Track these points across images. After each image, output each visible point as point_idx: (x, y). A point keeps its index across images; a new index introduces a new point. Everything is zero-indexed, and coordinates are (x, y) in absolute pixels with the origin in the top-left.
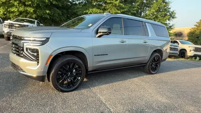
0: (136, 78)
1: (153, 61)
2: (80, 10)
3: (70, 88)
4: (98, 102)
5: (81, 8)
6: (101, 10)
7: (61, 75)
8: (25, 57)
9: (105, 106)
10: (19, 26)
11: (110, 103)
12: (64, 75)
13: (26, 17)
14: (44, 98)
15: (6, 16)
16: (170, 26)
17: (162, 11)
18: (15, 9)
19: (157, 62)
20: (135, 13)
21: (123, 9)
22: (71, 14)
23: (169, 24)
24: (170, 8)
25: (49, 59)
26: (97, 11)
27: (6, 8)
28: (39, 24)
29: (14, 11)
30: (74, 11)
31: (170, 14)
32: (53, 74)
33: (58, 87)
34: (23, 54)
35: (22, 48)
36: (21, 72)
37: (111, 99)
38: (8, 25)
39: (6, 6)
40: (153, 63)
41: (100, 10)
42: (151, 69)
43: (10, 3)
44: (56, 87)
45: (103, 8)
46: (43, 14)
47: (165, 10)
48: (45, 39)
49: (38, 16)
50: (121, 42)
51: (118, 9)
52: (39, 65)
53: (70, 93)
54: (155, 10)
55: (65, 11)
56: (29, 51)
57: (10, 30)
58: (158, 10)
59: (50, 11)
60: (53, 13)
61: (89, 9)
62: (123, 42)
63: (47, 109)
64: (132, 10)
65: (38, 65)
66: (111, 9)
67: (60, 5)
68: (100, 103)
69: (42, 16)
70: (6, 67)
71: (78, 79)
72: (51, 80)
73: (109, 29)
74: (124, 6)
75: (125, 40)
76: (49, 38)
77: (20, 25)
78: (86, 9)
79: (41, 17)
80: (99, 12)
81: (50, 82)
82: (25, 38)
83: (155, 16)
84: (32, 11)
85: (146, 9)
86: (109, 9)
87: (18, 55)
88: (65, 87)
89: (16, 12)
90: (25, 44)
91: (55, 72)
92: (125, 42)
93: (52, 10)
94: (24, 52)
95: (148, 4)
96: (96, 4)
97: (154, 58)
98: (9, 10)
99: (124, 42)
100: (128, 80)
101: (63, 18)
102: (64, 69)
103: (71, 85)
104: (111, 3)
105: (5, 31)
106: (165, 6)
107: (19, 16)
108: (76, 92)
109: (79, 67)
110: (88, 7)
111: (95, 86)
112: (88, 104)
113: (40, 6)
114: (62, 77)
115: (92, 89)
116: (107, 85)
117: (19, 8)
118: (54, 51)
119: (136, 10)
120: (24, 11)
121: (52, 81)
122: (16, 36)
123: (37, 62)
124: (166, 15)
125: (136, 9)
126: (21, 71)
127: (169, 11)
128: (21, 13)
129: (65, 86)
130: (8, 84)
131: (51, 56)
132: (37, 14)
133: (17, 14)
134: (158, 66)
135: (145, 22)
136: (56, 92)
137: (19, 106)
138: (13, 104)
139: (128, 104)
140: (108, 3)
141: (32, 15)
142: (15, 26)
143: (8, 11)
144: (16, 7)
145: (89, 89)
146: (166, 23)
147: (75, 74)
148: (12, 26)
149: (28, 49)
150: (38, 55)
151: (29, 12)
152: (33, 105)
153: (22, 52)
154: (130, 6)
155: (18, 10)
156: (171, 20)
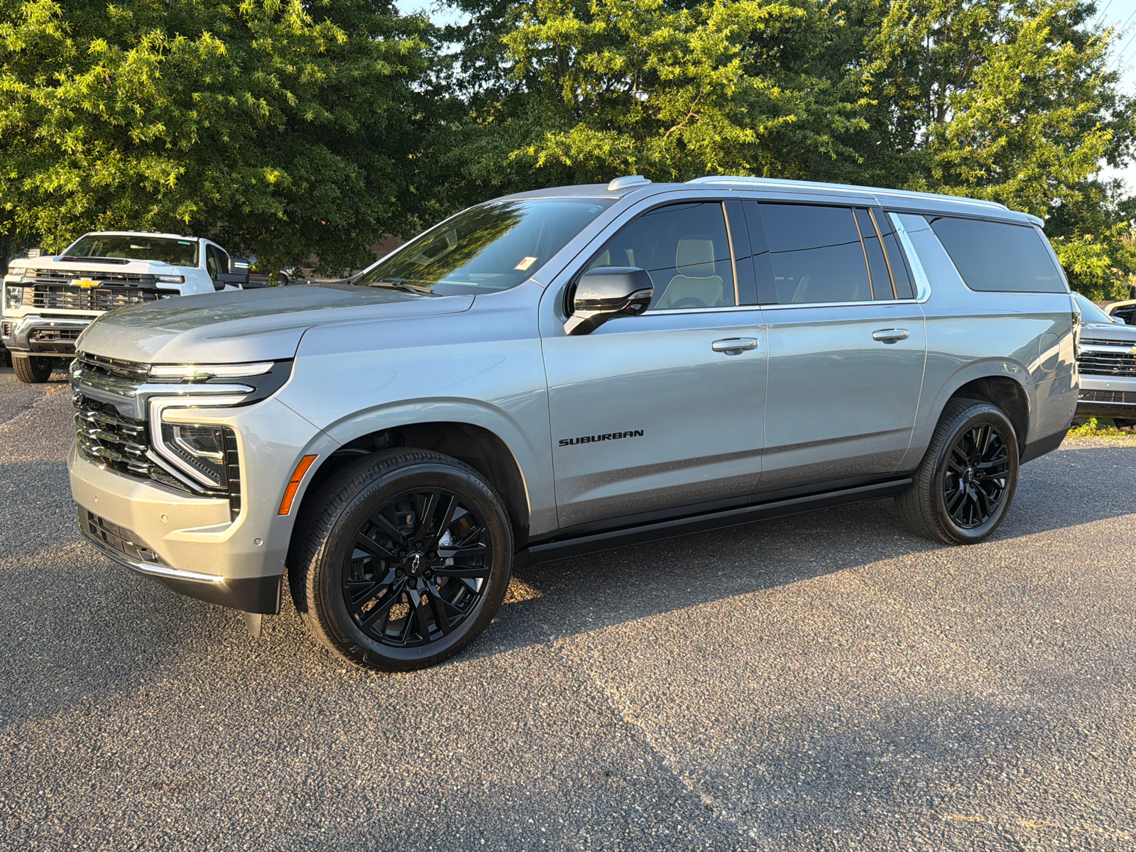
0: (847, 573)
1: (963, 454)
2: (482, 150)
3: (427, 641)
4: (592, 715)
5: (491, 132)
6: (620, 132)
7: (369, 568)
8: (159, 477)
9: (633, 736)
10: (96, 283)
11: (662, 723)
12: (388, 567)
13: (135, 220)
14: (276, 708)
15: (14, 226)
16: (1124, 198)
17: (1060, 102)
18: (68, 181)
19: (989, 465)
20: (860, 131)
21: (774, 111)
22: (429, 177)
23: (1117, 185)
24: (1113, 77)
25: (293, 481)
26: (594, 142)
27: (13, 175)
28: (224, 265)
29: (60, 187)
30: (442, 159)
31: (1115, 114)
32: (322, 565)
33: (355, 641)
34: (147, 460)
35: (140, 428)
36: (141, 566)
37: (673, 700)
38: (29, 285)
39: (11, 163)
40: (961, 468)
41: (614, 133)
42: (952, 512)
43: (31, 141)
44: (345, 641)
45: (633, 118)
46: (244, 193)
47: (1080, 90)
48: (266, 367)
49: (212, 210)
50: (724, 350)
51: (737, 121)
52: (240, 519)
53: (425, 674)
54: (1000, 99)
55: (382, 161)
56: (178, 439)
57: (43, 316)
58: (1022, 95)
59: (286, 169)
60: (305, 185)
61: (540, 137)
62: (737, 351)
63: (297, 763)
64: (840, 113)
65: (234, 516)
66: (692, 121)
67: (353, 127)
68: (605, 721)
69: (237, 206)
70: (42, 545)
71: (470, 591)
72: (311, 602)
73: (638, 280)
74: (776, 90)
75: (746, 335)
76: (292, 360)
77: (102, 276)
78: (526, 138)
79: (234, 213)
80: (607, 148)
81: (306, 611)
82: (156, 371)
83: (1003, 141)
84: (172, 180)
85: (940, 95)
86: (673, 123)
87: (121, 468)
88: (399, 638)
89: (71, 194)
90: (156, 404)
91: (330, 553)
92: (752, 347)
93: (299, 160)
94: (153, 450)
95: (948, 59)
96: (587, 99)
97: (968, 438)
98: (27, 185)
99: (745, 349)
100: (793, 586)
101: (374, 210)
102: (384, 535)
103: (432, 627)
104: (684, 81)
105: (14, 322)
106: (1073, 66)
107: (90, 216)
108: (462, 666)
109: (473, 517)
110: (538, 122)
111: (576, 630)
112: (528, 733)
113: (225, 146)
114: (379, 578)
115: (562, 647)
116: (652, 621)
117: (92, 164)
118: (323, 432)
119: (867, 112)
120: (122, 186)
121: (319, 607)
122: (101, 359)
123: (227, 501)
124: (1085, 124)
125: (863, 101)
126: (140, 561)
127: (1108, 100)
128: (103, 198)
129: (395, 633)
130: (71, 644)
131: (305, 459)
132: (206, 200)
133: (79, 209)
134: (998, 488)
135: (887, 210)
136: (345, 669)
137: (141, 752)
138: (110, 747)
139: (775, 727)
140: (669, 83)
141: (174, 210)
142: (75, 289)
143: (23, 193)
144: (75, 165)
145: (539, 646)
146: (1094, 184)
147: (450, 562)
148: (54, 289)
149: (176, 430)
150: (232, 458)
151: (157, 191)
152: (215, 747)
153: (142, 447)
154: (824, 84)
155: (84, 182)
156: (1126, 159)
